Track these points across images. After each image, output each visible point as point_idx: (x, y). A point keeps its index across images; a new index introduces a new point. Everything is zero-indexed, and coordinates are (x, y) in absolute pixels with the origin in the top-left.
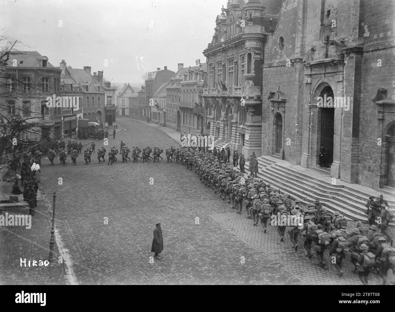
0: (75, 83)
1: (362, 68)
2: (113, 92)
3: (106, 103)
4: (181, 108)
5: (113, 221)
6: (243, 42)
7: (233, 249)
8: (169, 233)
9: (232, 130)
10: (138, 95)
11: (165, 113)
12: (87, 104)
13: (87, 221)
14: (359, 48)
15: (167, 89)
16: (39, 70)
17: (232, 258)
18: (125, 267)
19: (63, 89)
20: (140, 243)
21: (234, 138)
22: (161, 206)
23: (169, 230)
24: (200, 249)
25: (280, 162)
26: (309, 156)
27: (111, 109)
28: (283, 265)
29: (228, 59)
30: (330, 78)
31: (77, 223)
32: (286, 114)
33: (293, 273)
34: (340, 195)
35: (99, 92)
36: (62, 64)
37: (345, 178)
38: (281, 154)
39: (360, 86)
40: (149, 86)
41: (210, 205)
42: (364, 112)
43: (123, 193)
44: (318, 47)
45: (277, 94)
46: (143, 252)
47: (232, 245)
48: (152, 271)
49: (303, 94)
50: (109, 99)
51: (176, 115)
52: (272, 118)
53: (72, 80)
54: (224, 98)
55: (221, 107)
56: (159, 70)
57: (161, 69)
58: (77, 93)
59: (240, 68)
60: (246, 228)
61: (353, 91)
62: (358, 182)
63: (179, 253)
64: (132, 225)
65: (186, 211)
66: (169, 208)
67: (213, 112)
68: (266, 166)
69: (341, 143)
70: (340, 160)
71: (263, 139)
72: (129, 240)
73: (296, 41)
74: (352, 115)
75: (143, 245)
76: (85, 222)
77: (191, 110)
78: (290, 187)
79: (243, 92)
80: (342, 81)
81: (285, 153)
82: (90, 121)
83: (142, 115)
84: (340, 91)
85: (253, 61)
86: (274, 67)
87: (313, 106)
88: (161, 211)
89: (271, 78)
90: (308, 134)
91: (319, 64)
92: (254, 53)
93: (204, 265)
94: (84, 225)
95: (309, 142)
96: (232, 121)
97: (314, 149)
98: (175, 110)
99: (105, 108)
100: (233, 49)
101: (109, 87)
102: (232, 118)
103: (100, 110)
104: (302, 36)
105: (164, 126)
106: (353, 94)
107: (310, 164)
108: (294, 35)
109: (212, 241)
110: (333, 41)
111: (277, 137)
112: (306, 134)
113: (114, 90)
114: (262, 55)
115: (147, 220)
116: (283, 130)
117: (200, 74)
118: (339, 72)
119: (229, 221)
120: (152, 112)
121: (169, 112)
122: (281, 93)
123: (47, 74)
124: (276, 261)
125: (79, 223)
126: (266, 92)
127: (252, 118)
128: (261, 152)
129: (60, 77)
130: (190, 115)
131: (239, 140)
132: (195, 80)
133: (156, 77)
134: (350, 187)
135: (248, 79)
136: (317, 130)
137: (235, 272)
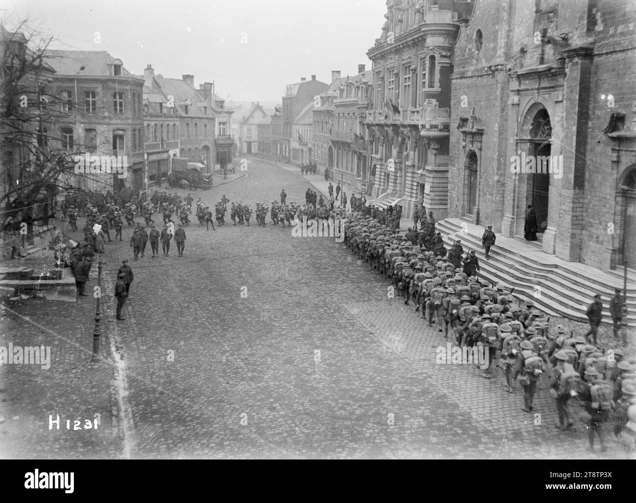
0: (166, 101)
1: (591, 80)
2: (228, 115)
3: (217, 133)
4: (333, 142)
6: (424, 38)
7: (364, 352)
9: (408, 178)
10: (270, 121)
11: (310, 149)
12: (186, 134)
13: (159, 309)
14: (587, 49)
15: (314, 112)
16: (109, 80)
17: (359, 364)
18: (199, 372)
19: (146, 110)
20: (230, 341)
21: (409, 190)
22: (274, 291)
23: (277, 324)
25: (471, 229)
26: (513, 218)
27: (224, 142)
28: (430, 376)
29: (403, 65)
30: (545, 96)
31: (145, 311)
32: (483, 152)
33: (443, 386)
34: (549, 279)
35: (205, 116)
36: (147, 71)
37: (561, 253)
38: (474, 216)
39: (587, 109)
40: (287, 107)
41: (349, 290)
42: (592, 150)
43: (222, 270)
44: (531, 47)
45: (470, 121)
46: (230, 354)
47: (364, 346)
48: (238, 378)
49: (507, 120)
50: (222, 126)
51: (327, 154)
52: (462, 160)
53: (162, 97)
54: (395, 127)
55: (393, 140)
56: (304, 81)
57: (307, 80)
58: (170, 117)
59: (420, 78)
61: (576, 117)
62: (581, 260)
63: (283, 356)
64: (224, 315)
65: (310, 298)
66: (286, 293)
67: (380, 148)
68: (449, 234)
70: (556, 225)
71: (449, 191)
72: (215, 336)
73: (499, 37)
74: (574, 155)
75: (233, 343)
76: (157, 310)
77: (349, 145)
79: (422, 117)
80: (562, 102)
81: (481, 215)
82: (190, 161)
83: (277, 152)
84: (559, 117)
85: (438, 68)
86: (467, 77)
87: (521, 140)
88: (272, 297)
90: (512, 184)
91: (531, 73)
92: (439, 56)
93: (315, 372)
94: (154, 314)
95: (514, 196)
96: (407, 163)
97: (521, 208)
98: (326, 146)
99: (215, 141)
100: (410, 49)
101: (222, 107)
102: (407, 158)
103: (207, 143)
104: (507, 29)
106: (576, 122)
107: (514, 232)
108: (497, 27)
110: (551, 37)
111: (470, 189)
112: (510, 185)
113: (230, 113)
114: (451, 59)
115: (247, 310)
116: (478, 177)
117: (362, 87)
118: (558, 87)
119: (370, 313)
120: (291, 148)
121: (316, 149)
122: (476, 119)
123: (121, 87)
124: (422, 369)
125: (147, 311)
126: (455, 117)
127: (435, 158)
128: (447, 212)
129: (142, 91)
130: (347, 153)
131: (417, 194)
132: (355, 97)
133: (298, 92)
134: (566, 267)
135: (429, 96)
136: (526, 179)
137: (357, 383)
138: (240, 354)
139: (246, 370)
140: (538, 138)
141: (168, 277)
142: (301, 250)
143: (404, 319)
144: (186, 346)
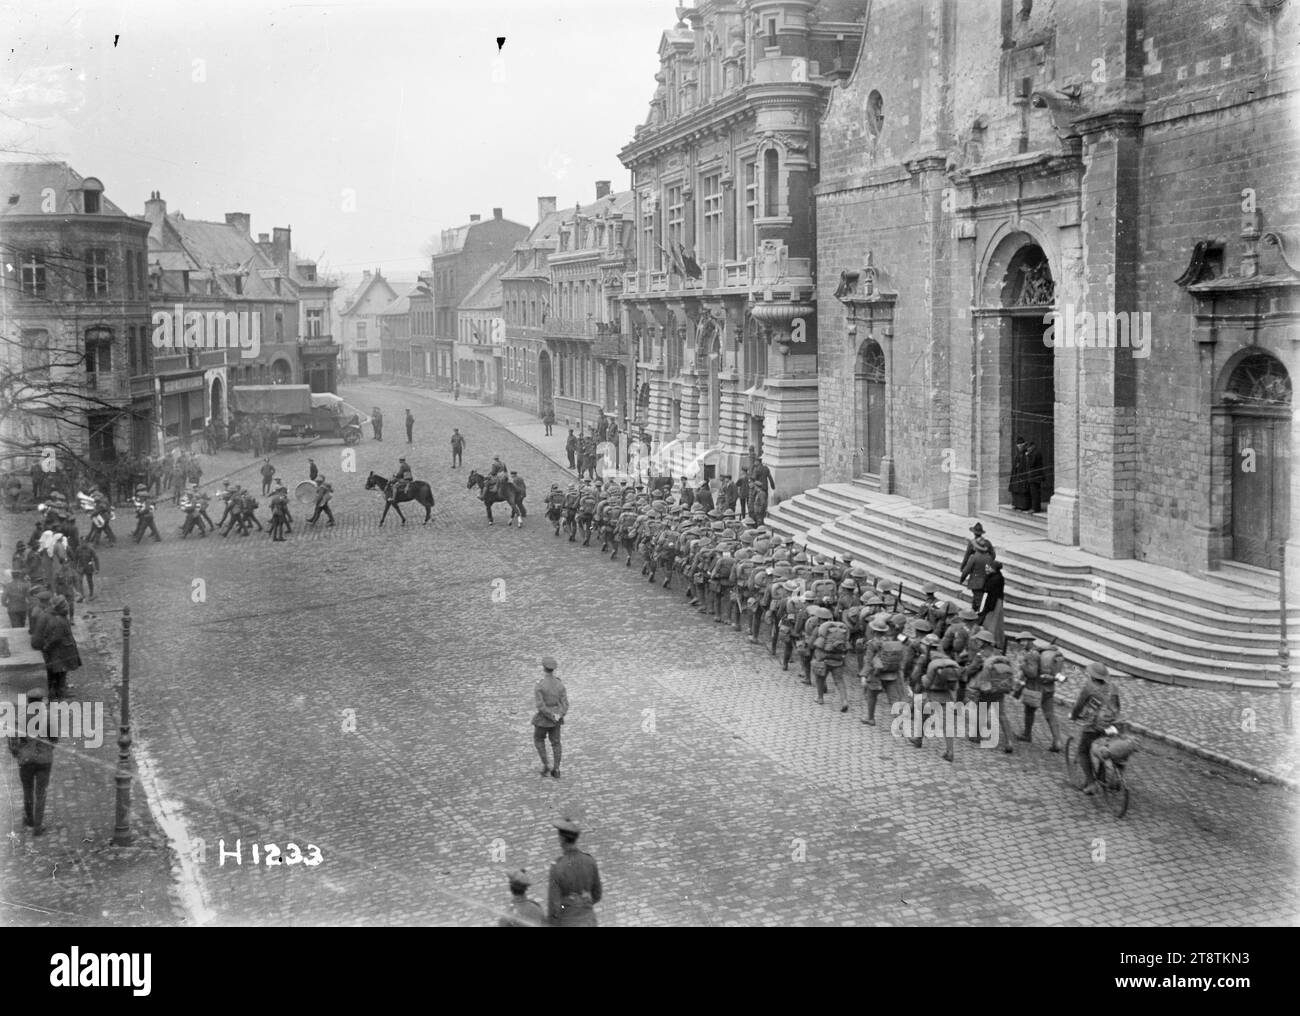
0: (195, 267)
1: (1141, 178)
2: (325, 295)
3: (302, 332)
4: (552, 342)
5: (330, 707)
6: (751, 114)
7: (736, 780)
8: (519, 738)
9: (722, 407)
10: (408, 307)
11: (499, 360)
13: (243, 710)
14: (1130, 114)
15: (505, 282)
16: (74, 223)
17: (733, 809)
18: (372, 851)
19: (156, 286)
20: (426, 774)
21: (729, 432)
22: (492, 654)
24: (625, 783)
25: (881, 501)
26: (975, 476)
27: (319, 352)
28: (901, 825)
29: (701, 174)
30: (1037, 217)
31: (211, 717)
32: (896, 343)
33: (938, 848)
34: (1080, 598)
35: (276, 297)
36: (152, 206)
37: (1093, 542)
38: (883, 476)
39: (1135, 237)
40: (445, 276)
41: (655, 645)
43: (363, 616)
44: (996, 118)
45: (863, 280)
46: (433, 802)
47: (731, 767)
48: (467, 860)
49: (948, 273)
50: (313, 319)
51: (537, 366)
52: (850, 361)
53: (188, 258)
54: (692, 302)
55: (684, 331)
56: (476, 222)
57: (483, 219)
58: (204, 301)
59: (742, 199)
60: (777, 712)
61: (1114, 255)
62: (1137, 554)
63: (556, 800)
64: (396, 716)
65: (576, 666)
67: (656, 348)
68: (836, 516)
69: (1078, 427)
70: (1078, 483)
71: (823, 428)
72: (388, 764)
73: (923, 103)
75: (435, 778)
76: (238, 714)
77: (586, 345)
78: (917, 578)
79: (754, 277)
80: (1078, 226)
81: (898, 473)
83: (425, 370)
84: (1071, 258)
85: (784, 174)
86: (851, 190)
87: (983, 312)
88: (492, 668)
89: (844, 228)
90: (969, 404)
91: (1002, 172)
92: (786, 149)
93: (639, 835)
94: (234, 724)
95: (974, 431)
96: (721, 376)
97: (991, 453)
98: (534, 351)
99: (300, 349)
100: (717, 141)
101: (311, 278)
102: (719, 365)
103: (284, 355)
104: (941, 84)
105: (499, 403)
106: (1114, 265)
107: (978, 503)
108: (916, 84)
109: (664, 757)
110: (1045, 94)
111: (869, 420)
112: (962, 406)
113: (329, 290)
114: (812, 155)
115: (445, 700)
116: (888, 394)
117: (611, 226)
118: (1066, 196)
119: (718, 692)
120: (456, 360)
121: (512, 358)
122: (878, 275)
123: (102, 238)
124: (878, 812)
125: (217, 715)
126: (828, 274)
127: (785, 361)
128: (819, 471)
129: (146, 247)
130: (582, 363)
131: (745, 438)
132: (594, 247)
133: (466, 244)
134: (1112, 571)
135: (769, 233)
136: (998, 391)
137: (743, 853)
138: (456, 803)
139: (481, 839)
140: (1020, 306)
141: (246, 639)
142: (524, 565)
143: (796, 701)
144: (326, 791)
